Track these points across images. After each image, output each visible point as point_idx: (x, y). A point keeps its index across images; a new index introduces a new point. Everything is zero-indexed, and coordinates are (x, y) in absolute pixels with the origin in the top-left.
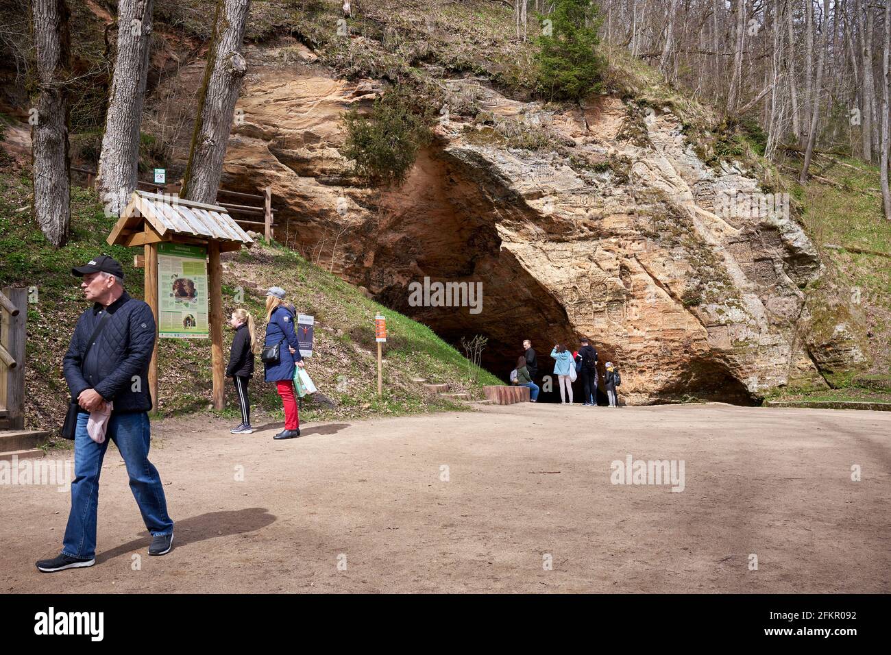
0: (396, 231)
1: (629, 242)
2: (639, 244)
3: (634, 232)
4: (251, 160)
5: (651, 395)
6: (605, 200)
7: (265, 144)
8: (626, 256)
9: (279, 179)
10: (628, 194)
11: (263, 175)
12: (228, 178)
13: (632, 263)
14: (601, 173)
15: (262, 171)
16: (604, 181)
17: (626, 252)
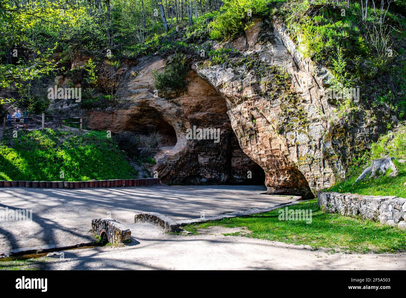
0: (202, 112)
1: (252, 101)
2: (258, 101)
3: (254, 95)
4: (143, 96)
5: (277, 188)
6: (243, 80)
7: (147, 89)
8: (252, 109)
9: (152, 101)
10: (253, 74)
11: (147, 101)
12: (138, 104)
13: (254, 113)
14: (242, 66)
15: (147, 99)
16: (243, 71)
17: (252, 107)
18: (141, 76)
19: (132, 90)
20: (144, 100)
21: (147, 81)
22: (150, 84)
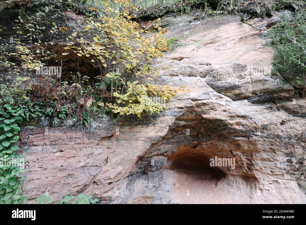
18: (189, 48)
19: (164, 77)
20: (194, 103)
21: (207, 61)
22: (214, 67)
